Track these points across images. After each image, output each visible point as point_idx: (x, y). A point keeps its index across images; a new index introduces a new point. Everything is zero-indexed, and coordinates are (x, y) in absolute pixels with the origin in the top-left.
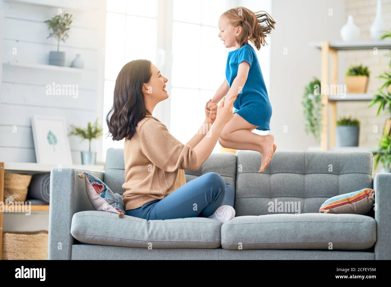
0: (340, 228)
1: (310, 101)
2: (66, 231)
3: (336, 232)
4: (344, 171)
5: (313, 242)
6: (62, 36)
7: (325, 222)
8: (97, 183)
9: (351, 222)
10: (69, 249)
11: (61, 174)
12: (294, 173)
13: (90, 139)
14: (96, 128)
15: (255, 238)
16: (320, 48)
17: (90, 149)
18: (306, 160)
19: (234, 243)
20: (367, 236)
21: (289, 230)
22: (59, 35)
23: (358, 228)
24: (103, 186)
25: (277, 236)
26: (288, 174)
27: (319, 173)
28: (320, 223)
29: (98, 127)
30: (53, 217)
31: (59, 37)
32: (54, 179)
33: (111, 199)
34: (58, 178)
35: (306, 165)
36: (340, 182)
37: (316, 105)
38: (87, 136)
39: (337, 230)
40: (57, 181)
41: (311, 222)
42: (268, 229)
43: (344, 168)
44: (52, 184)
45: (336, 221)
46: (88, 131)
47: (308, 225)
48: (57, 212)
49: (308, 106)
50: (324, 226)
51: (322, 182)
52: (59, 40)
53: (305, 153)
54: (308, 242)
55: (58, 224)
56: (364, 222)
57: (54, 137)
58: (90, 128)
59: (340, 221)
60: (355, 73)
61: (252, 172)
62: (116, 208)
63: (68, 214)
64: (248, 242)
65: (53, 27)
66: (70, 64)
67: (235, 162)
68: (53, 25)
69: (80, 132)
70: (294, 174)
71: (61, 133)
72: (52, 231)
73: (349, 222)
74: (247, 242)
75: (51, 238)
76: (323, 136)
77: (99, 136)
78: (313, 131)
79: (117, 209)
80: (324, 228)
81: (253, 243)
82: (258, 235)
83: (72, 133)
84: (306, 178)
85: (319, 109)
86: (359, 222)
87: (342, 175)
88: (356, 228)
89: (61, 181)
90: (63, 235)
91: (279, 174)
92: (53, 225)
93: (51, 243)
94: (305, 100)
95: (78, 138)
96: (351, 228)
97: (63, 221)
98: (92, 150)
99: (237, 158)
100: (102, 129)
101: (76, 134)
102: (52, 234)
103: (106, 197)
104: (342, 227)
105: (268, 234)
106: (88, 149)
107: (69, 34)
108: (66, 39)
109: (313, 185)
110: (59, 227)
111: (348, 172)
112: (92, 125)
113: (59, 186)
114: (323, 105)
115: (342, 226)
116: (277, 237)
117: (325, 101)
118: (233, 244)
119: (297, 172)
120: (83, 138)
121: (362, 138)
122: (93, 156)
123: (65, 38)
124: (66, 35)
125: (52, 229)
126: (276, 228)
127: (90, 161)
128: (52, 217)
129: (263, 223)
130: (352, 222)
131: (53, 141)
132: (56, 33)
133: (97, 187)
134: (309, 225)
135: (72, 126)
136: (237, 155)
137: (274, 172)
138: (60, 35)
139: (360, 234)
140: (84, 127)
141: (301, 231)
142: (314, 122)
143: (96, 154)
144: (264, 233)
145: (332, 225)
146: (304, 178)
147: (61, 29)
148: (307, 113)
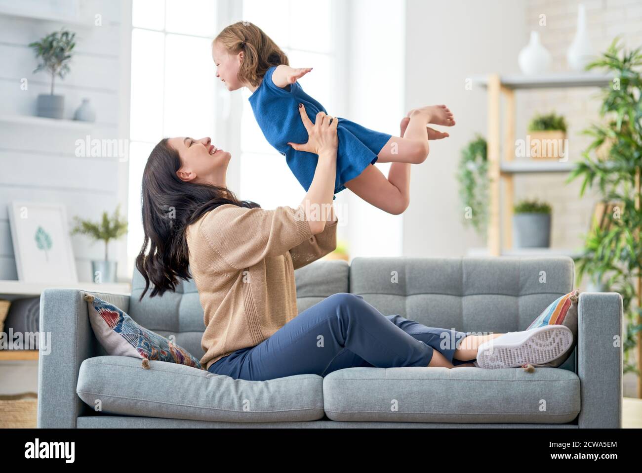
0: (520, 391)
1: (469, 174)
2: (67, 394)
3: (514, 398)
4: (526, 290)
5: (476, 413)
6: (58, 69)
7: (495, 380)
8: (108, 310)
9: (538, 381)
10: (72, 424)
11: (58, 299)
12: (445, 294)
13: (107, 240)
14: (117, 221)
15: (380, 404)
16: (485, 86)
17: (106, 256)
18: (464, 272)
19: (346, 411)
20: (565, 404)
21: (437, 393)
22: (53, 67)
23: (549, 391)
24: (118, 314)
25: (416, 402)
26: (435, 295)
27: (485, 294)
28: (487, 383)
29: (120, 220)
30: (45, 370)
31: (54, 70)
32: (45, 309)
33: (130, 334)
34: (54, 306)
35: (464, 279)
36: (520, 309)
37: (479, 180)
38: (100, 235)
39: (515, 393)
40: (52, 311)
41: (473, 380)
42: (402, 390)
43: (527, 285)
44: (43, 317)
45: (514, 379)
46: (103, 227)
47: (468, 384)
48: (51, 363)
49: (467, 182)
50: (495, 387)
51: (491, 309)
52: (53, 76)
53: (462, 261)
54: (468, 413)
55: (54, 382)
56: (560, 380)
57: (47, 238)
58: (106, 222)
59: (520, 379)
60: (543, 126)
61: (374, 292)
62: (139, 349)
63: (70, 366)
64: (369, 409)
65: (44, 54)
66: (72, 116)
67: (346, 274)
68: (43, 51)
69: (90, 228)
70: (444, 296)
71: (58, 231)
72: (44, 394)
73: (535, 381)
74: (366, 410)
75: (42, 407)
76: (493, 231)
77: (121, 234)
78: (476, 223)
79: (140, 351)
80: (494, 390)
81: (376, 412)
82: (385, 399)
83: (77, 230)
84: (463, 302)
85: (485, 187)
86: (551, 379)
87: (523, 297)
88: (547, 389)
89: (59, 310)
90: (61, 401)
91: (419, 296)
92: (45, 384)
93: (42, 415)
94: (462, 173)
95: (87, 239)
96: (538, 390)
97: (62, 378)
98: (110, 257)
99: (349, 270)
100: (128, 224)
101: (84, 232)
102: (44, 399)
103: (123, 331)
104: (524, 389)
105: (401, 398)
106: (103, 257)
107: (70, 65)
108: (65, 73)
109: (476, 314)
110: (55, 387)
111: (533, 292)
112: (110, 216)
113: (55, 320)
114: (491, 180)
115: (523, 386)
116: (417, 404)
117: (494, 173)
118: (344, 411)
119: (449, 293)
120: (95, 238)
121: (555, 233)
122: (112, 268)
123: (63, 72)
124: (66, 67)
125: (43, 390)
126: (415, 389)
127: (106, 277)
128: (43, 371)
129: (394, 379)
130: (541, 381)
131: (45, 244)
132: (48, 63)
133: (108, 316)
134: (470, 385)
135: (76, 218)
136: (349, 264)
137: (411, 293)
138: (56, 66)
139: (554, 400)
140: (97, 220)
141: (457, 395)
142: (476, 209)
143: (116, 264)
144: (394, 395)
145: (507, 385)
146: (461, 303)
147: (57, 56)
148: (466, 195)
